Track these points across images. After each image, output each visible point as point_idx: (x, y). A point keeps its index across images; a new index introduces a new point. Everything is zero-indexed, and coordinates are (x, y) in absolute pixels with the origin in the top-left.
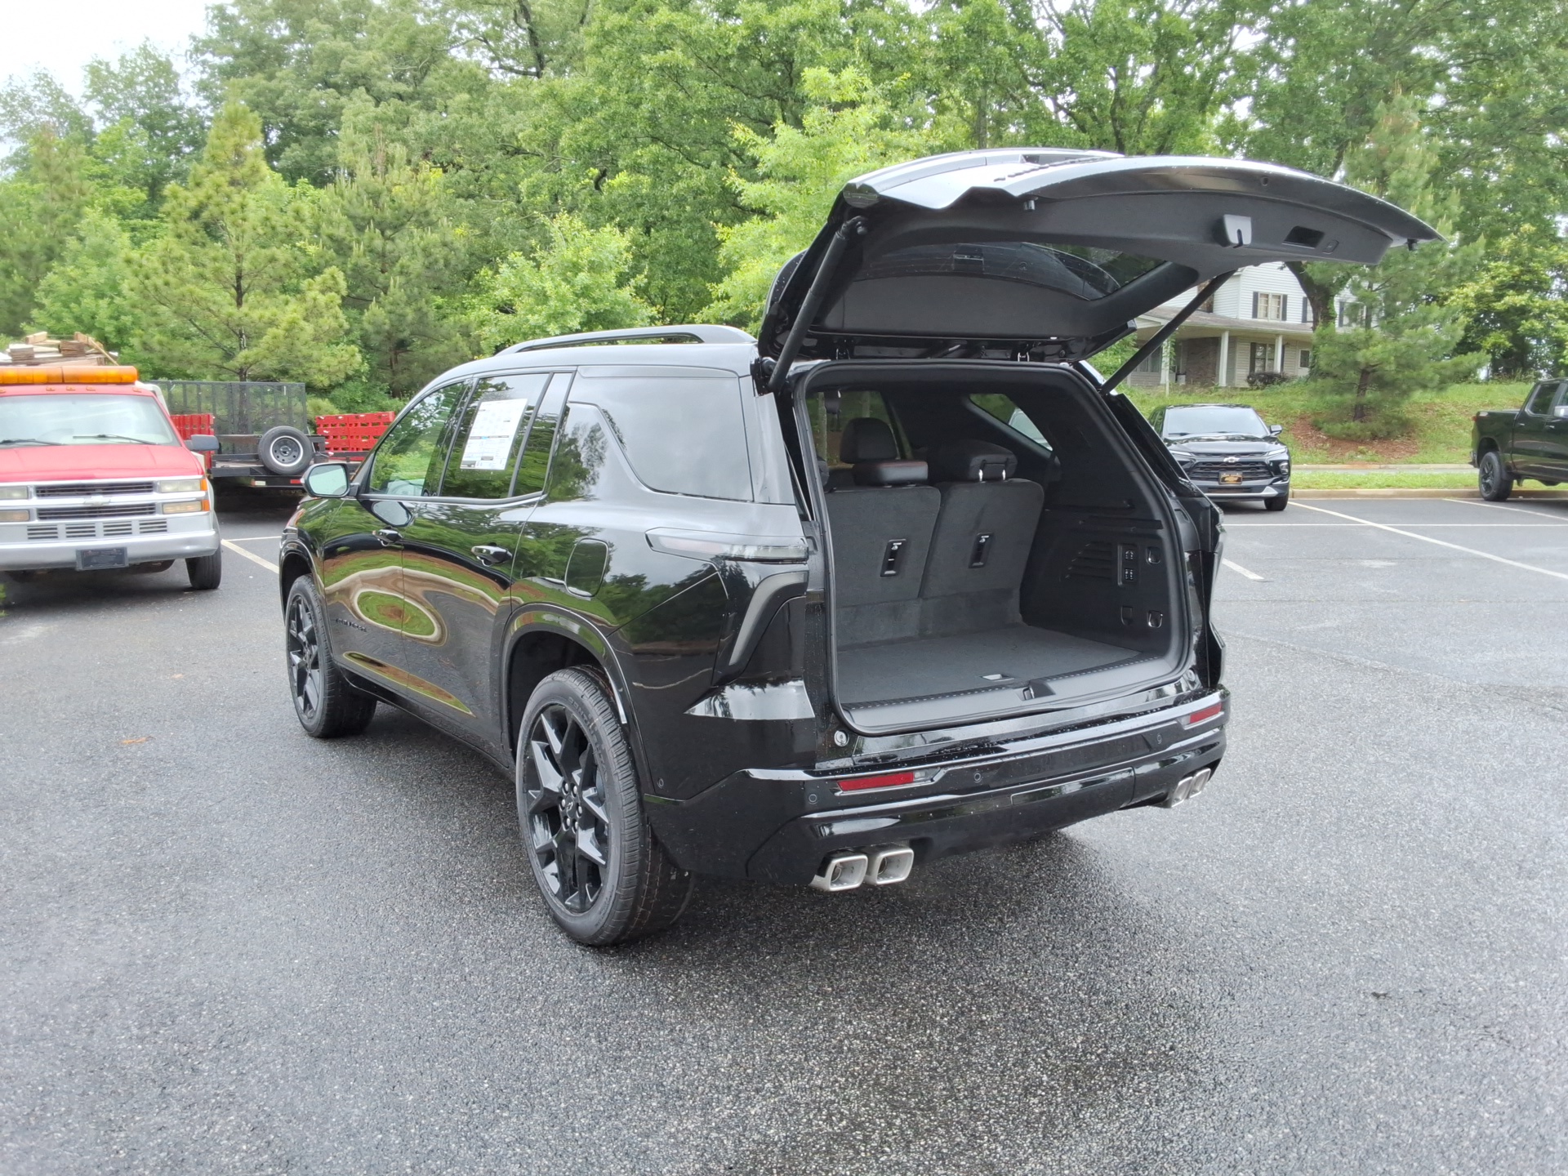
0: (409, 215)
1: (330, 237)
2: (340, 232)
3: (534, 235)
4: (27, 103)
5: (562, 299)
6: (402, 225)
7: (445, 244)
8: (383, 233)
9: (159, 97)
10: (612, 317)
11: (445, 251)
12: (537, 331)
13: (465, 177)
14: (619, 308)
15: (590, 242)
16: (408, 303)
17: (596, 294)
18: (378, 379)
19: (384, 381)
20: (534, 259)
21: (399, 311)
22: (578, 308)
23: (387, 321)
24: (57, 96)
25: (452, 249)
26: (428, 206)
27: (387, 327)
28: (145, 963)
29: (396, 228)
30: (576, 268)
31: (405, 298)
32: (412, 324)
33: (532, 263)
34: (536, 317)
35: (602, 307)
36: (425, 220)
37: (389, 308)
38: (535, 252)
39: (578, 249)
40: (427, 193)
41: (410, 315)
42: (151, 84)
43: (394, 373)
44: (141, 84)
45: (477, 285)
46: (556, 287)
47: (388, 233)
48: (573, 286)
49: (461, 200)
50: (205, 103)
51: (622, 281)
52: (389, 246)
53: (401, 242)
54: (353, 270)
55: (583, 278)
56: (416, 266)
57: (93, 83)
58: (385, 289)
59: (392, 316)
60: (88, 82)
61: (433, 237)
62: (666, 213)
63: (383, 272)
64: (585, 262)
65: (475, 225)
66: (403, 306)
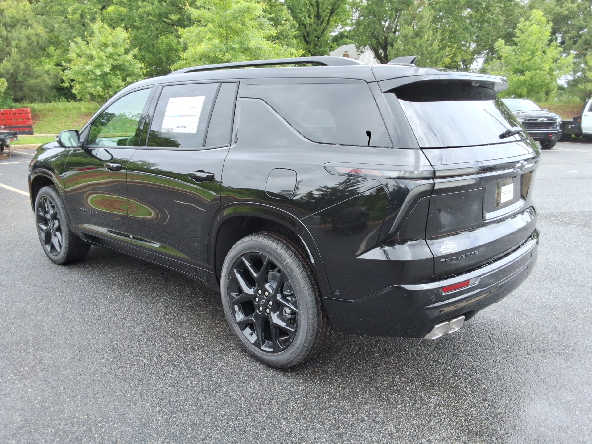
0: (18, 21)
3: (75, 32)
5: (100, 58)
6: (16, 25)
7: (37, 35)
8: (6, 28)
10: (124, 67)
11: (37, 37)
12: (90, 73)
13: (41, 6)
14: (127, 64)
15: (111, 34)
16: (21, 61)
17: (116, 57)
18: (8, 94)
19: (11, 95)
20: (86, 41)
21: (17, 64)
22: (108, 63)
23: (12, 68)
25: (40, 37)
26: (27, 17)
27: (12, 71)
28: (42, 407)
29: (13, 27)
30: (106, 45)
31: (19, 58)
32: (23, 70)
33: (85, 43)
34: (90, 66)
35: (119, 62)
36: (26, 24)
37: (12, 62)
38: (87, 37)
39: (106, 37)
40: (26, 11)
41: (22, 66)
43: (15, 91)
45: (48, 54)
46: (97, 53)
47: (9, 29)
48: (105, 53)
49: (39, 16)
51: (127, 52)
52: (10, 35)
53: (15, 34)
55: (110, 50)
56: (24, 44)
58: (9, 54)
59: (14, 66)
61: (30, 31)
62: (135, 23)
63: (7, 46)
64: (110, 43)
65: (46, 27)
66: (18, 62)
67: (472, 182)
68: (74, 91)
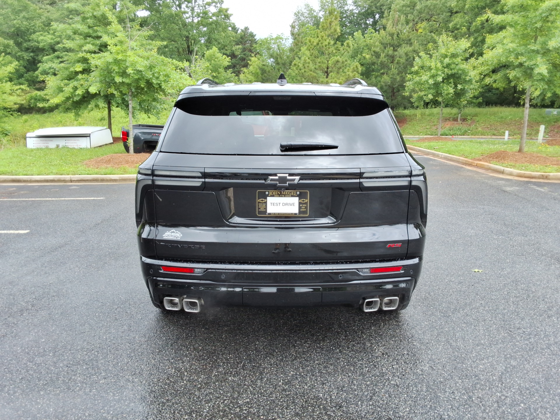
0: (403, 41)
1: (374, 52)
2: (377, 50)
4: (302, 14)
5: (437, 69)
6: (401, 45)
7: (414, 51)
8: (393, 48)
9: (341, 7)
10: (457, 75)
12: (425, 83)
14: (461, 72)
15: (454, 46)
16: (398, 74)
20: (429, 54)
21: (395, 77)
22: (443, 73)
23: (389, 81)
24: (311, 10)
27: (389, 84)
29: (399, 46)
30: (445, 56)
31: (397, 72)
32: (399, 82)
33: (428, 56)
34: (426, 77)
35: (454, 71)
37: (391, 76)
38: (430, 51)
39: (448, 49)
41: (398, 79)
42: (339, 3)
43: (392, 100)
44: (335, 3)
46: (436, 64)
47: (395, 48)
48: (443, 64)
50: (355, 8)
52: (395, 53)
53: (399, 52)
54: (380, 63)
55: (448, 60)
56: (403, 60)
57: (321, 5)
58: (390, 69)
59: (392, 79)
60: (320, 5)
64: (450, 54)
66: (396, 75)
67: (199, 184)
68: (412, 100)
